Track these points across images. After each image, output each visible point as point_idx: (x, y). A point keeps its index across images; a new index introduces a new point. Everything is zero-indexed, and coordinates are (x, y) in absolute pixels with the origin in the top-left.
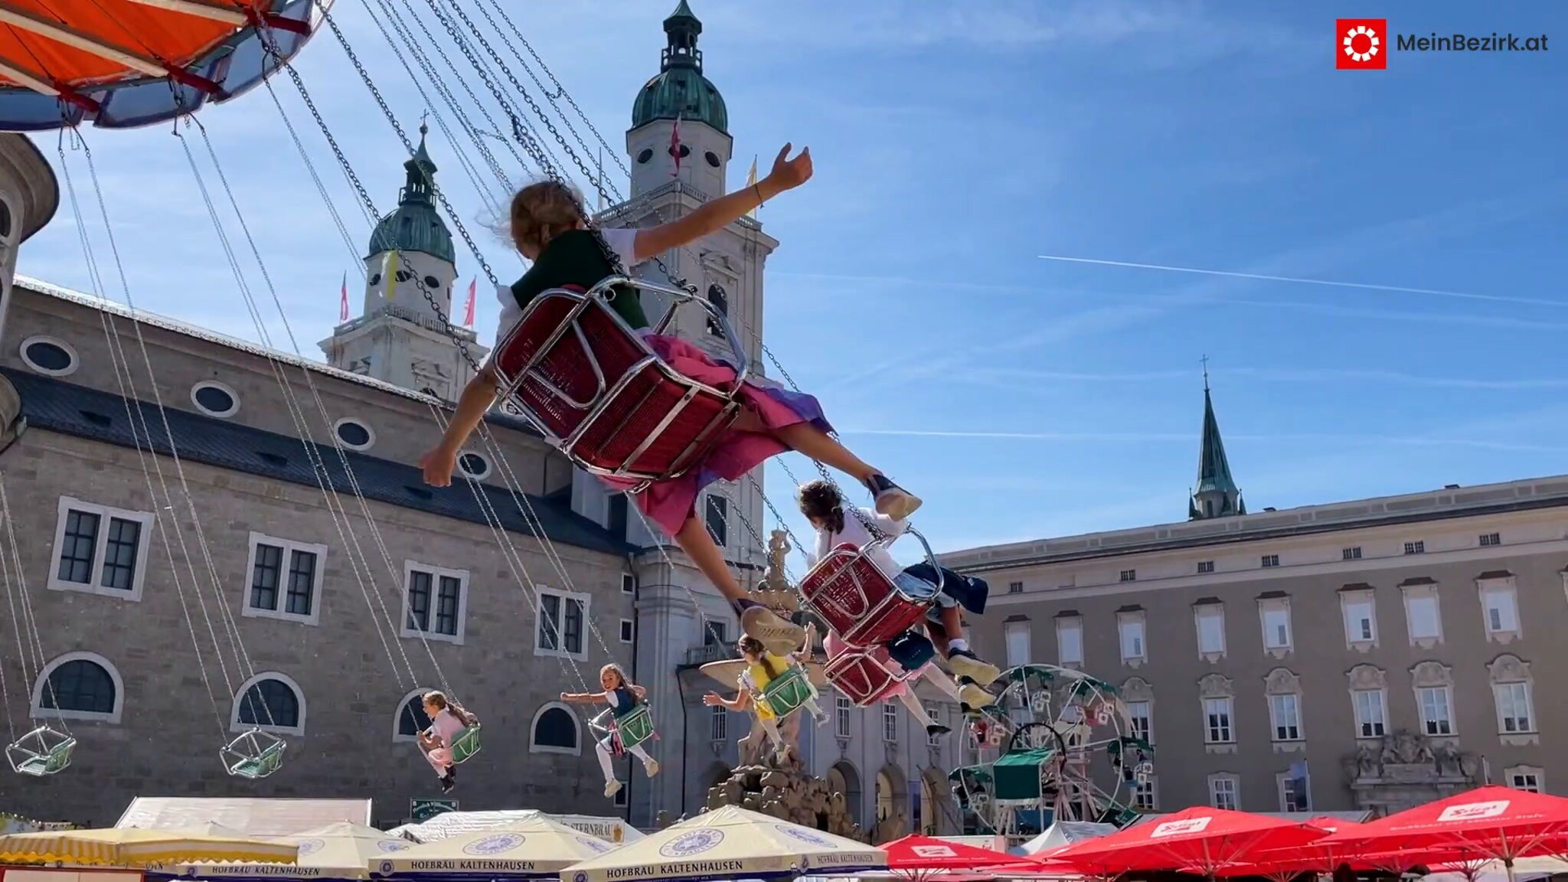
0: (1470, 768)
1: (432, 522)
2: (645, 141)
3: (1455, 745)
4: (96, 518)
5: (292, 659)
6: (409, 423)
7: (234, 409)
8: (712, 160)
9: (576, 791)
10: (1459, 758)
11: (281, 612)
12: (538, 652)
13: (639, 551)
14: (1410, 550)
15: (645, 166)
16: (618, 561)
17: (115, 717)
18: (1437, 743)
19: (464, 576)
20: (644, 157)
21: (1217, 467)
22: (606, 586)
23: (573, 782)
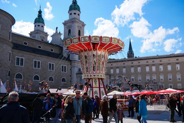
0: (157, 84)
1: (50, 58)
2: (71, 12)
3: (156, 81)
4: (19, 58)
5: (38, 73)
6: (45, 46)
7: (27, 45)
8: (79, 15)
9: (66, 87)
10: (156, 83)
11: (37, 68)
12: (62, 72)
13: (71, 61)
14: (153, 62)
15: (71, 15)
16: (69, 62)
17: (22, 79)
18: (154, 81)
19: (54, 64)
20: (71, 14)
21: (131, 49)
22: (68, 65)
23: (65, 86)
